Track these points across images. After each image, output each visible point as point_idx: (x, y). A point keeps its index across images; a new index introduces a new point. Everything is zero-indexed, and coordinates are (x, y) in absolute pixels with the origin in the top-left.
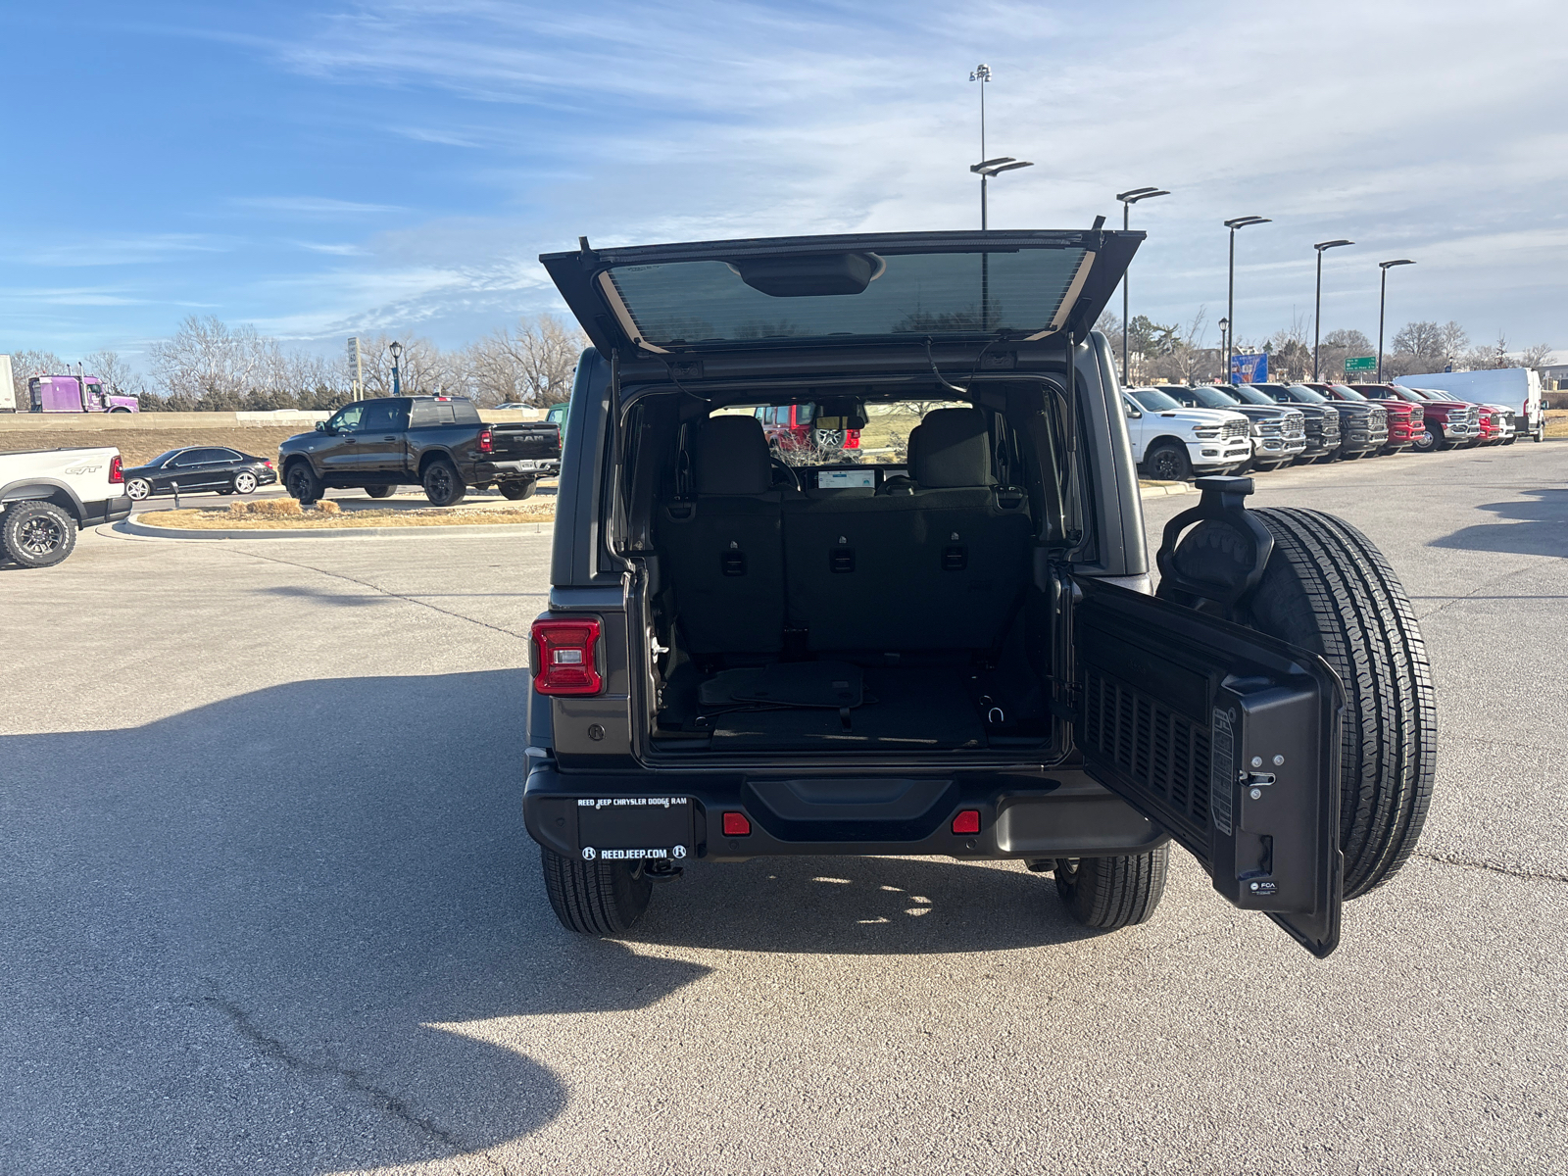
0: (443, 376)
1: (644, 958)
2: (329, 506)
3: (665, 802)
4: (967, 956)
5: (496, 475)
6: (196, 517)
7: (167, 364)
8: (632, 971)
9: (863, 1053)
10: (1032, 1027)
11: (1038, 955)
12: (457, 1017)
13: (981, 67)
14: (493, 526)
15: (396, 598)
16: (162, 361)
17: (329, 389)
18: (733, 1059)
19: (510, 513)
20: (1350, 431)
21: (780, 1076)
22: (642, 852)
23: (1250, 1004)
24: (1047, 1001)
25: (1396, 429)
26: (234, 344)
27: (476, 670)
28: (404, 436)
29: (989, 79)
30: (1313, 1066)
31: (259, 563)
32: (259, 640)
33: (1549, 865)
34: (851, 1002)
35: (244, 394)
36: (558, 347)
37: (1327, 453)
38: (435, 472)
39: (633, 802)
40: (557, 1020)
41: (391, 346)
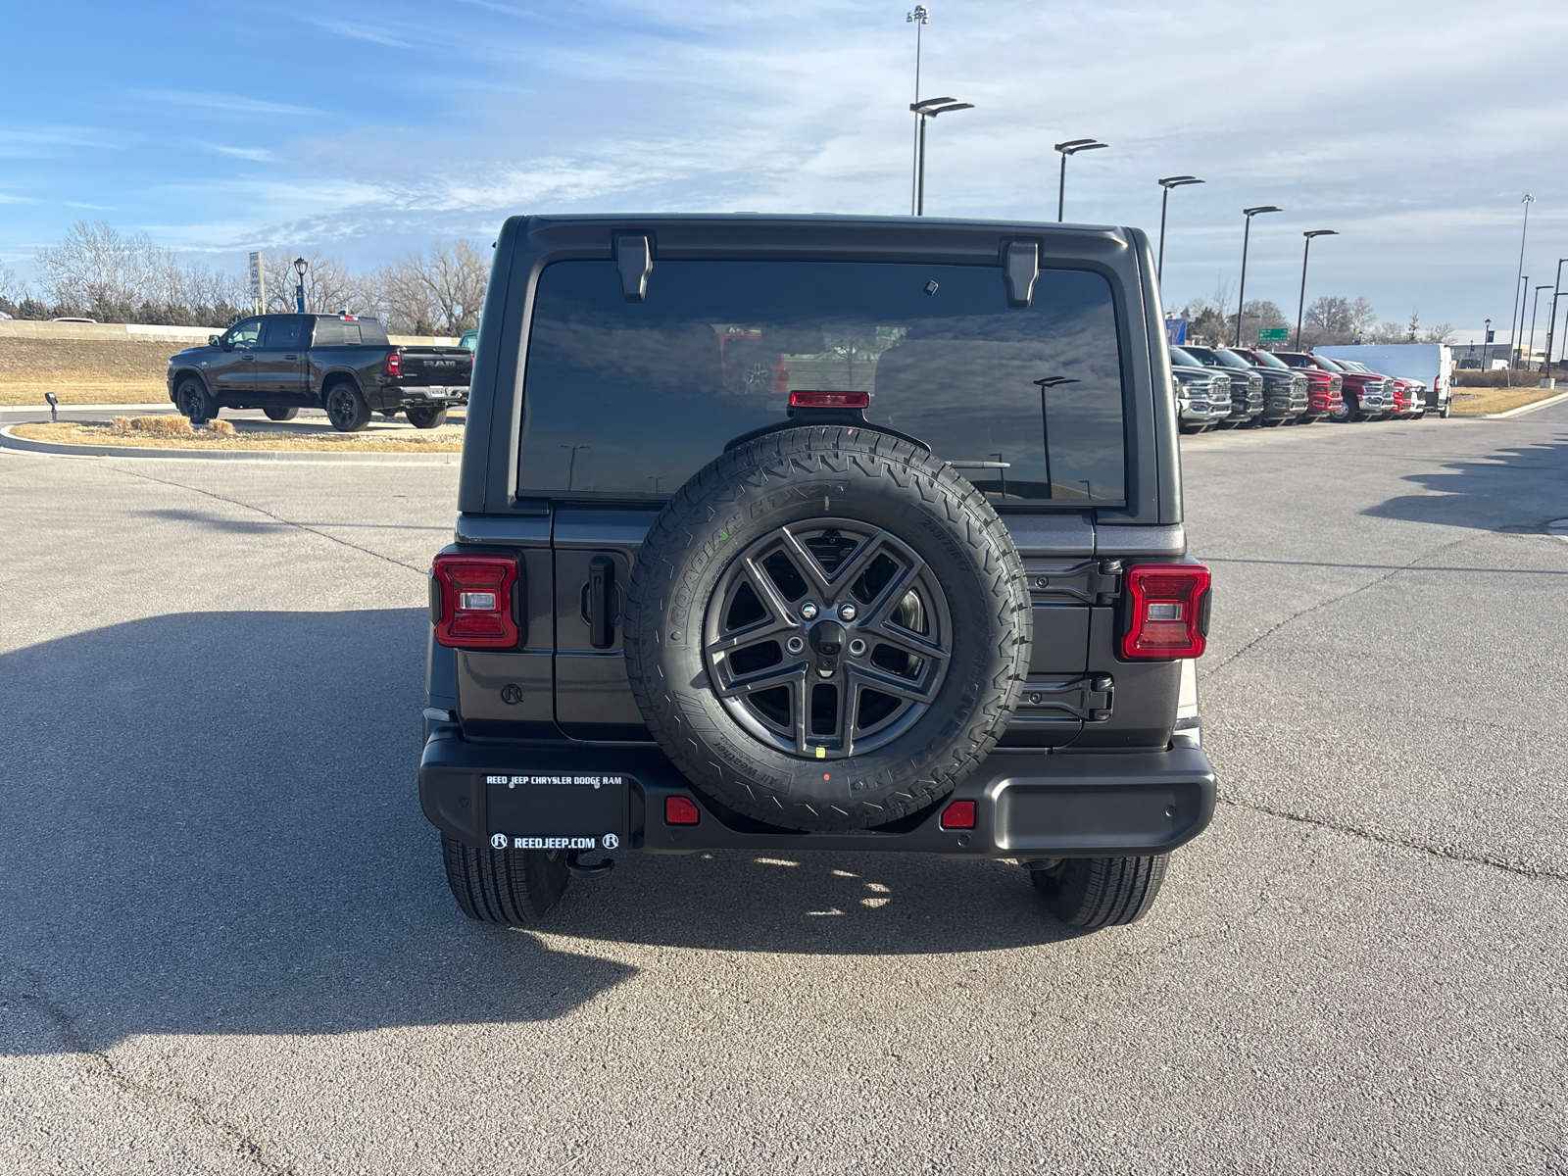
0: (352, 300)
1: (560, 954)
2: (223, 426)
3: (595, 782)
4: (935, 958)
5: (404, 401)
6: (74, 431)
7: (53, 271)
8: (546, 970)
9: (822, 1081)
10: (1017, 1050)
11: (1015, 960)
12: (332, 1027)
13: (919, 8)
14: (399, 454)
15: (291, 527)
16: (48, 267)
17: (229, 307)
18: (667, 1087)
19: (417, 441)
20: (1272, 398)
21: (724, 1111)
22: (565, 842)
23: (1260, 1025)
24: (1030, 1017)
25: (1316, 398)
26: (127, 252)
27: (374, 608)
28: (306, 355)
29: (926, 21)
30: (1343, 1106)
31: (140, 483)
32: (133, 566)
33: (1554, 862)
34: (804, 1014)
35: (136, 307)
36: (473, 275)
37: (1249, 419)
38: (339, 396)
39: (556, 781)
40: (455, 1033)
41: (296, 263)
